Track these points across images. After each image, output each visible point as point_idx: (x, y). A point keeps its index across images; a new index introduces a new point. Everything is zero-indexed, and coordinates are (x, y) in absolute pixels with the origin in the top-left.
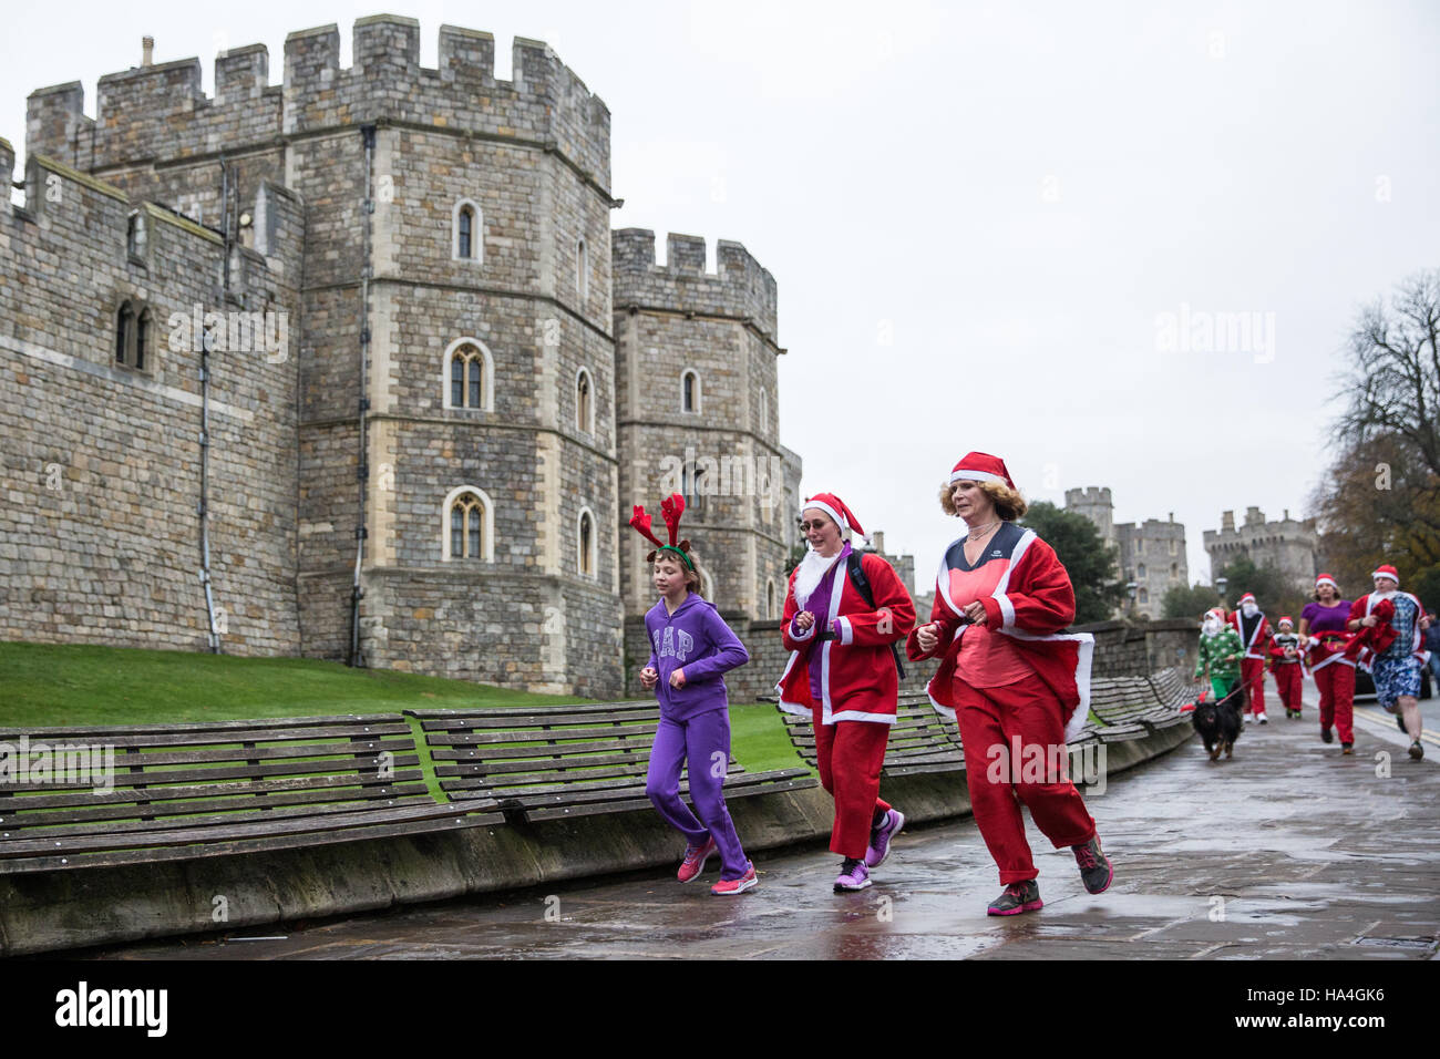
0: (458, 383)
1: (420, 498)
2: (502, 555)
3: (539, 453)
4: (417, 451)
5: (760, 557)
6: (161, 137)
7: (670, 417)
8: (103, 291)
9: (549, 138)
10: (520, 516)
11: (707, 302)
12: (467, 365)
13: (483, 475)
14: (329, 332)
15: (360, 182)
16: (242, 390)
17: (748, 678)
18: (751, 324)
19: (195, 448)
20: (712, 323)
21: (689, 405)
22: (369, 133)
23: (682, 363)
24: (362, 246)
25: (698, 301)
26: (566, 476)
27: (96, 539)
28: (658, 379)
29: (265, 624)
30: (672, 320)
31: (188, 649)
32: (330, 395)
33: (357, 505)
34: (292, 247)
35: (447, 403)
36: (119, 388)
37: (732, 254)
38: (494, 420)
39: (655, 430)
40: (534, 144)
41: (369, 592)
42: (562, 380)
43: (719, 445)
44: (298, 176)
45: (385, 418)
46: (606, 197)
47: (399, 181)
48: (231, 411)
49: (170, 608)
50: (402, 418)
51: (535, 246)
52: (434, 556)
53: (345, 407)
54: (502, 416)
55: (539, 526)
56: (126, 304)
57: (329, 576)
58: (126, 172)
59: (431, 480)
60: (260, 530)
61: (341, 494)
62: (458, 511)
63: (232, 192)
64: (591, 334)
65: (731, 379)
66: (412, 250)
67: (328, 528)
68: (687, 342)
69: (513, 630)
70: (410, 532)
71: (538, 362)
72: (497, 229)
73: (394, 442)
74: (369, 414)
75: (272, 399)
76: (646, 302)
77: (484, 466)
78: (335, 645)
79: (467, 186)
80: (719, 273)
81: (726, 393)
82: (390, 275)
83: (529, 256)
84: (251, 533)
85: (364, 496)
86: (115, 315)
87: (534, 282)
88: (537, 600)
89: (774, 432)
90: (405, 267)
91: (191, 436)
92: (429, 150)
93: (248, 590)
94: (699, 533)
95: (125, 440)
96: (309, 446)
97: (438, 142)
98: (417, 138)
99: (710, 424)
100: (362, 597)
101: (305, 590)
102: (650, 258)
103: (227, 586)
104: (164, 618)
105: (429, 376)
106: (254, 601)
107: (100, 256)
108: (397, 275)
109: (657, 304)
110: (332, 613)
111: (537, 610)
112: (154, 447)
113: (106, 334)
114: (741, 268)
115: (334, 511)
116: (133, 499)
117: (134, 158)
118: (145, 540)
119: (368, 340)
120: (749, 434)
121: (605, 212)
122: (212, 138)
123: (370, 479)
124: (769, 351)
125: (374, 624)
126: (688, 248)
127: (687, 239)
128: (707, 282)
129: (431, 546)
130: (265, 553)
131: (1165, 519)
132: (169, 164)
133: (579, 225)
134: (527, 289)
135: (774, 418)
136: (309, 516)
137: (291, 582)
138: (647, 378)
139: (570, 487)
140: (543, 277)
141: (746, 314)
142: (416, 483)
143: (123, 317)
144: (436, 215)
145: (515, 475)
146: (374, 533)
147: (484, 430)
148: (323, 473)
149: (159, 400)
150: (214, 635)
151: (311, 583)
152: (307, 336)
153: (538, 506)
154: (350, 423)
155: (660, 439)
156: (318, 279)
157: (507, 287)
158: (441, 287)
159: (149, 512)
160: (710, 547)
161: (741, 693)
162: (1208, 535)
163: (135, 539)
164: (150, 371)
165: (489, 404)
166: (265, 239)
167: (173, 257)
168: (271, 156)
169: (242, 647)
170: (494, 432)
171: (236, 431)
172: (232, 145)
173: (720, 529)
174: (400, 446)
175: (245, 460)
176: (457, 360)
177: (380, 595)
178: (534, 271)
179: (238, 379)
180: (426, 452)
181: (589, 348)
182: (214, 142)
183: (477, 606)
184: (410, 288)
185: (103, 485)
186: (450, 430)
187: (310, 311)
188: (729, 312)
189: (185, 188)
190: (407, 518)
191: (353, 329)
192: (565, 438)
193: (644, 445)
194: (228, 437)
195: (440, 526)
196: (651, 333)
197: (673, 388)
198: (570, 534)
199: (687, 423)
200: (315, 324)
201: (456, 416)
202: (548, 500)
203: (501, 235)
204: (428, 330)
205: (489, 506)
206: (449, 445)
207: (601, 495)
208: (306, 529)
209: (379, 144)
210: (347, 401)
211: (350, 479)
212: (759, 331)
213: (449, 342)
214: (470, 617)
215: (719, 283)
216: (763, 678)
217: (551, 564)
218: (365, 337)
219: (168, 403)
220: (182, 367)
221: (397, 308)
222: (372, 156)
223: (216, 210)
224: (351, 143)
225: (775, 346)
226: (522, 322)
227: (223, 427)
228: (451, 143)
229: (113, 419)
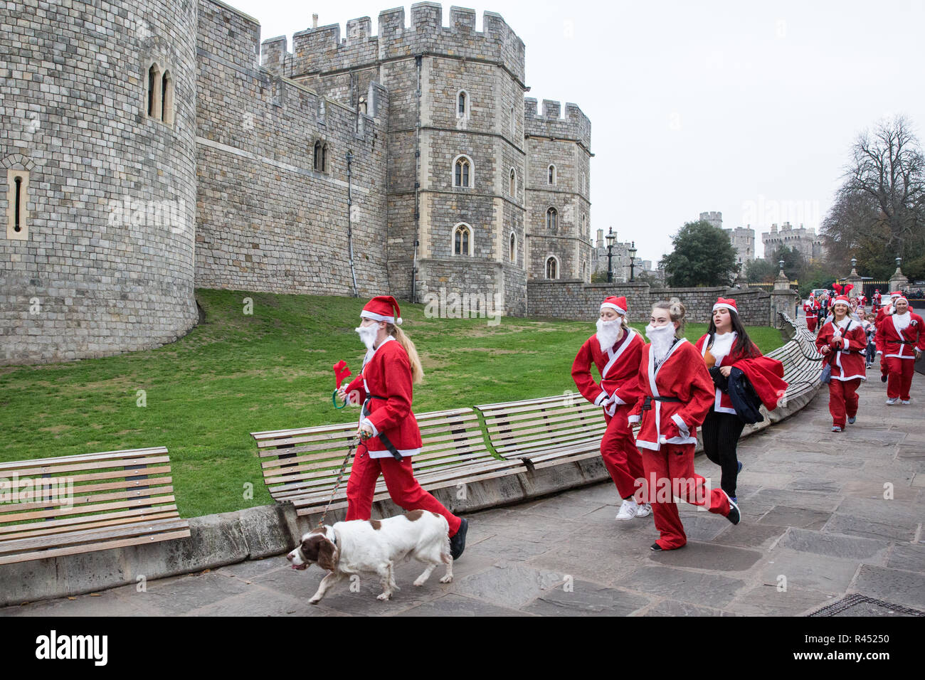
0: (458, 175)
1: (441, 228)
2: (477, 253)
3: (494, 207)
4: (441, 206)
5: (580, 251)
6: (323, 62)
7: (542, 187)
8: (308, 137)
9: (500, 60)
10: (485, 236)
11: (560, 132)
12: (462, 166)
13: (469, 217)
14: (401, 152)
15: (415, 82)
16: (364, 179)
17: (583, 309)
18: (580, 143)
19: (346, 206)
20: (562, 143)
21: (551, 181)
22: (419, 59)
23: (548, 161)
24: (416, 112)
25: (556, 132)
26: (505, 217)
27: (309, 248)
28: (537, 169)
29: (375, 284)
30: (544, 141)
31: (346, 296)
32: (401, 181)
33: (414, 231)
34: (384, 113)
35: (454, 184)
36: (316, 181)
37: (573, 110)
38: (474, 192)
39: (535, 193)
40: (493, 63)
41: (420, 270)
42: (504, 173)
43: (564, 200)
44: (386, 79)
45: (427, 191)
46: (523, 86)
47: (432, 82)
48: (360, 189)
49: (338, 278)
50: (434, 191)
51: (493, 111)
52: (448, 254)
53: (408, 186)
54: (478, 190)
55: (494, 240)
56: (318, 142)
57: (402, 262)
58: (306, 78)
59: (447, 220)
60: (372, 242)
61: (407, 226)
62: (458, 234)
63: (355, 87)
64: (516, 151)
65: (570, 169)
66: (438, 114)
67: (401, 241)
68: (551, 151)
69: (482, 287)
70: (436, 243)
71: (494, 165)
72: (477, 104)
73: (430, 202)
74: (419, 189)
75: (376, 183)
76: (533, 133)
77: (470, 213)
78: (405, 293)
79: (463, 83)
80: (566, 119)
81: (568, 175)
82: (428, 126)
83: (491, 116)
84: (369, 243)
85: (417, 227)
86: (314, 148)
87: (492, 128)
88: (492, 274)
89: (588, 193)
90: (435, 121)
91: (345, 201)
92: (446, 67)
93: (368, 269)
94: (554, 240)
95: (319, 203)
96: (392, 204)
97: (450, 63)
98: (441, 61)
99: (560, 190)
100: (417, 272)
101: (391, 268)
102: (535, 113)
103: (360, 267)
104: (337, 282)
105: (446, 172)
106: (370, 273)
107: (307, 121)
108: (432, 126)
109: (537, 134)
110: (404, 279)
111: (493, 278)
112: (330, 206)
113: (310, 156)
114: (575, 116)
115: (404, 233)
116: (323, 230)
117: (310, 71)
118: (327, 248)
119: (419, 156)
120: (578, 194)
121: (522, 94)
122: (346, 62)
123: (420, 219)
124: (587, 155)
125: (422, 284)
126: (552, 107)
127: (551, 102)
128: (560, 123)
129: (447, 249)
130: (375, 252)
131: (745, 227)
132: (326, 74)
133: (512, 101)
134: (490, 131)
135: (588, 187)
136: (393, 236)
137: (385, 265)
138: (533, 169)
139: (507, 222)
140: (497, 126)
141: (578, 138)
142: (440, 221)
143: (316, 148)
144: (449, 97)
145: (483, 217)
146: (422, 244)
147: (470, 197)
148: (399, 216)
149: (332, 185)
150: (356, 289)
151: (393, 264)
152: (390, 153)
153: (494, 231)
154: (411, 193)
155: (538, 196)
156: (396, 127)
157: (480, 130)
158: (451, 131)
159: (328, 235)
160: (559, 246)
161: (580, 315)
162: (765, 235)
163: (323, 247)
164: (328, 172)
165: (472, 185)
166: (373, 110)
167: (336, 120)
168: (374, 70)
169: (367, 294)
170: (474, 197)
171: (362, 197)
172: (355, 65)
173: (564, 238)
174: (433, 204)
175: (366, 211)
176: (458, 165)
177: (425, 271)
178: (493, 123)
179: (362, 174)
180: (445, 207)
181: (515, 158)
182: (346, 63)
183: (467, 276)
184: (437, 131)
185: (310, 224)
186: (455, 197)
187: (392, 142)
188: (570, 138)
189: (334, 85)
190: (436, 237)
191: (412, 150)
192: (505, 200)
193: (531, 200)
194: (359, 200)
195: (451, 240)
196: (535, 147)
197: (544, 173)
198: (506, 244)
199: (550, 189)
200: (394, 148)
201: (458, 191)
202: (498, 229)
203: (478, 106)
204: (445, 151)
205: (472, 231)
206: (455, 204)
207: (519, 226)
208: (391, 241)
209: (423, 64)
210: (409, 183)
211: (411, 219)
212: (583, 146)
213: (455, 156)
214: (464, 281)
215: (566, 124)
216: (590, 309)
217: (499, 257)
218: (418, 155)
219: (335, 186)
220: (340, 170)
221: (432, 141)
222: (420, 70)
223: (348, 95)
224: (410, 64)
225: (589, 153)
226: (487, 147)
227: (357, 196)
228: (455, 63)
229: (313, 195)
